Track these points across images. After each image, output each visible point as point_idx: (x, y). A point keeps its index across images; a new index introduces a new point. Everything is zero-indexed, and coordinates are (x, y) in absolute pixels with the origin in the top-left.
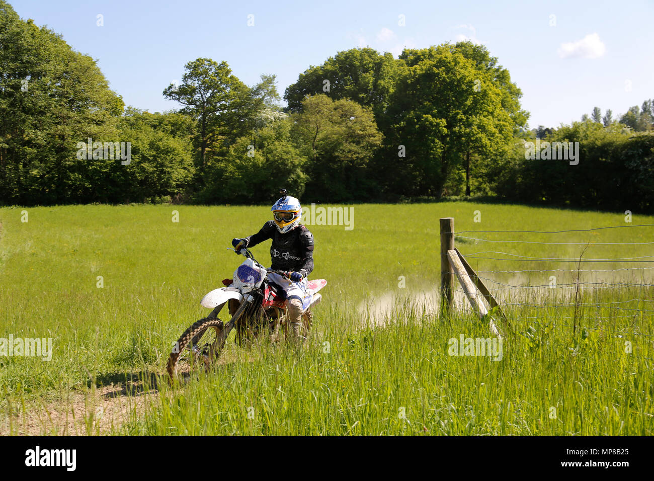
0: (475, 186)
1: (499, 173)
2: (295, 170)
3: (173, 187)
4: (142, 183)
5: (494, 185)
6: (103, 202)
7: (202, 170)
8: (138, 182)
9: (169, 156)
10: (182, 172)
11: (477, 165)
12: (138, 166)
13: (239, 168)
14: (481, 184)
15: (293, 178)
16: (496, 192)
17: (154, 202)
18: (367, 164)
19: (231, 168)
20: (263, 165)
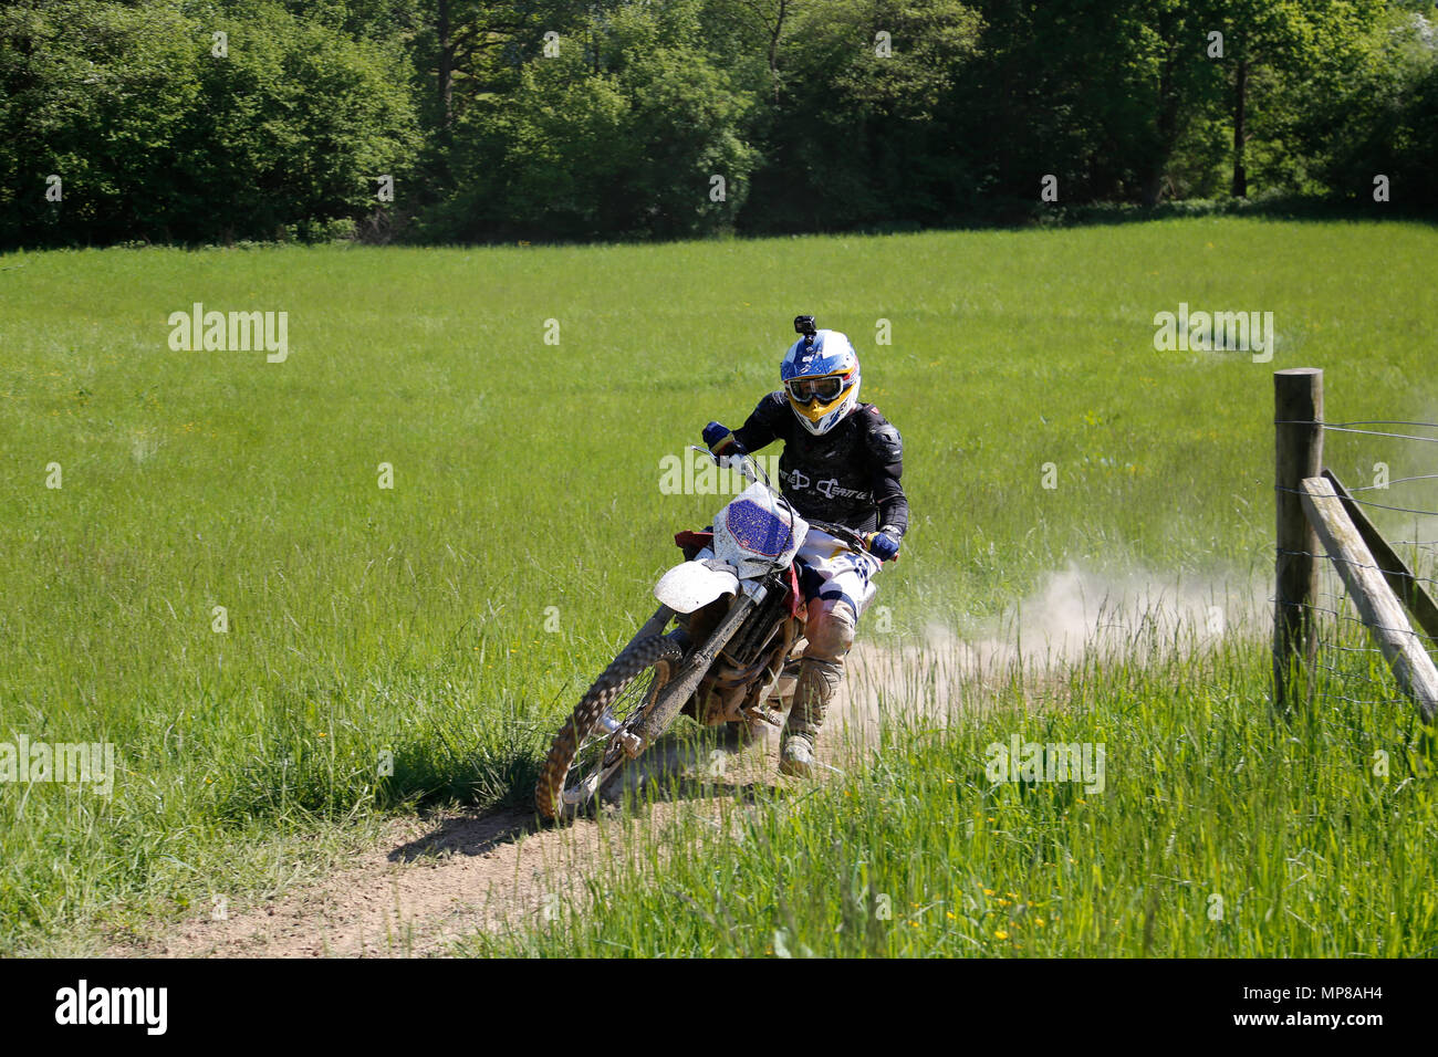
0: (1261, 165)
1: (1339, 122)
2: (719, 135)
3: (361, 192)
4: (269, 179)
5: (1319, 160)
6: (156, 238)
7: (443, 138)
8: (256, 178)
9: (344, 97)
10: (385, 147)
11: (1269, 101)
12: (253, 129)
13: (554, 129)
14: (1279, 158)
15: (712, 159)
16: (1326, 183)
17: (305, 238)
18: (933, 110)
19: (528, 131)
20: (624, 120)
